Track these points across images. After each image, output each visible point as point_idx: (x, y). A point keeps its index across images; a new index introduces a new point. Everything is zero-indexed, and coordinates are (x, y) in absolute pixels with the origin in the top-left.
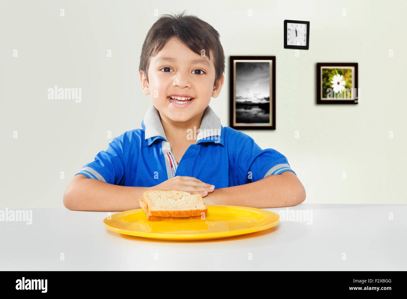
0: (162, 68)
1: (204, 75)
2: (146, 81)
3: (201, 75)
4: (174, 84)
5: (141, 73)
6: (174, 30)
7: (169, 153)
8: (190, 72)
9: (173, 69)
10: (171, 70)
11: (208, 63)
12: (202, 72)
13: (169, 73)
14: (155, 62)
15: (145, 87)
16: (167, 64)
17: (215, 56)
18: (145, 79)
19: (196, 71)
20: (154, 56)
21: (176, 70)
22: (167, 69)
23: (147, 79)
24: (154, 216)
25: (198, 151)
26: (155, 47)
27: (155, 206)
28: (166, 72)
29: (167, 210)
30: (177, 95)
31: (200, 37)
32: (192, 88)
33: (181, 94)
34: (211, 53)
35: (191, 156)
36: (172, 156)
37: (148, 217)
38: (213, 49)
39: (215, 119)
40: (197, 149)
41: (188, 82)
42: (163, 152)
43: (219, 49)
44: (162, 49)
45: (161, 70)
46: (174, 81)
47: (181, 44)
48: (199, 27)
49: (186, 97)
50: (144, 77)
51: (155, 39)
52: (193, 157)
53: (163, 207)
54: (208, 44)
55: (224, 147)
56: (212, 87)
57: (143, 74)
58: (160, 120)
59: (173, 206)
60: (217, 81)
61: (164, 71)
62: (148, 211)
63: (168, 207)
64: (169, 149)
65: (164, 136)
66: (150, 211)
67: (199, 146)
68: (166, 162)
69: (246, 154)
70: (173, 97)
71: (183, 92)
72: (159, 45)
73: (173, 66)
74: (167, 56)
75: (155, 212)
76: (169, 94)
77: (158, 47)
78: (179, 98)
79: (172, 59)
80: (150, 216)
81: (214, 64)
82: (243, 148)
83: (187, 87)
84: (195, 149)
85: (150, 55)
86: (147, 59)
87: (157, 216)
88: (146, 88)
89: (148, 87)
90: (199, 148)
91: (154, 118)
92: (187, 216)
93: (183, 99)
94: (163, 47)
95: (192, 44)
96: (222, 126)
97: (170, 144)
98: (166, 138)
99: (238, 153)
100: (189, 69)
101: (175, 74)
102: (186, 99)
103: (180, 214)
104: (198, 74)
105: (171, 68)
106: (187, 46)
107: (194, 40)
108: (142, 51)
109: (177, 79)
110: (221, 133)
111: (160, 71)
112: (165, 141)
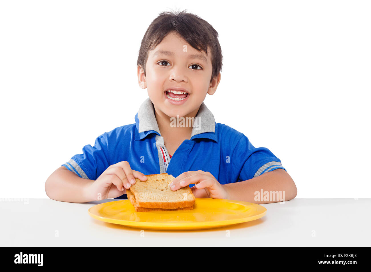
0: (160, 61)
1: (201, 71)
2: (144, 74)
3: (198, 71)
4: (171, 78)
5: (139, 68)
6: (174, 24)
7: (163, 147)
8: (187, 67)
9: (170, 63)
10: (168, 64)
11: (206, 59)
12: (199, 68)
13: (166, 66)
14: (153, 56)
15: (142, 81)
16: (165, 57)
17: (213, 53)
18: (143, 74)
19: (193, 66)
20: (152, 50)
21: (172, 65)
22: (165, 63)
23: (145, 74)
24: (142, 208)
25: (192, 146)
26: (154, 41)
27: (142, 197)
28: (164, 65)
29: (155, 201)
30: (173, 89)
31: (199, 32)
32: (188, 83)
33: (177, 88)
34: (209, 50)
35: (185, 151)
36: (166, 151)
37: (136, 209)
38: (211, 45)
39: (209, 115)
40: (190, 145)
41: (185, 77)
42: (157, 146)
43: (217, 47)
44: (160, 43)
45: (158, 63)
46: (170, 76)
47: (180, 38)
48: (198, 23)
49: (182, 91)
50: (141, 72)
51: (154, 33)
52: (186, 152)
53: (151, 198)
54: (207, 40)
55: (217, 143)
56: (208, 83)
57: (141, 69)
58: (154, 115)
59: (161, 197)
60: (214, 79)
61: (161, 64)
62: (136, 202)
63: (156, 197)
64: (163, 143)
65: (158, 131)
66: (138, 203)
67: (193, 142)
68: (159, 156)
69: (241, 150)
70: (169, 91)
71: (179, 86)
72: (158, 39)
73: (170, 60)
74: (165, 50)
75: (144, 203)
76: (165, 89)
77: (157, 40)
78: (175, 92)
79: (170, 53)
80: (138, 207)
81: (211, 61)
82: (238, 144)
83: (183, 81)
84: (189, 145)
85: (149, 48)
86: (146, 53)
87: (145, 207)
88: (143, 83)
89: (145, 81)
90: (193, 144)
91: (149, 112)
92: (175, 208)
93: (179, 93)
94: (161, 41)
95: (190, 39)
96: (216, 123)
97: (164, 138)
98: (160, 133)
99: (232, 149)
100: (187, 63)
101: (172, 68)
102: (182, 93)
103: (168, 206)
104: (195, 69)
105: (168, 61)
106: (186, 41)
107: (193, 35)
108: (141, 46)
109: (173, 73)
110: (215, 129)
111: (157, 65)
112: (159, 135)
